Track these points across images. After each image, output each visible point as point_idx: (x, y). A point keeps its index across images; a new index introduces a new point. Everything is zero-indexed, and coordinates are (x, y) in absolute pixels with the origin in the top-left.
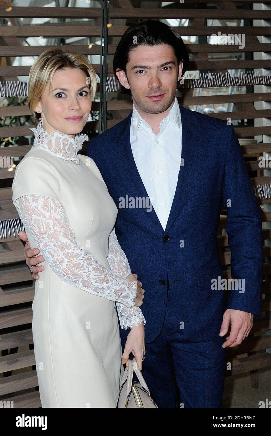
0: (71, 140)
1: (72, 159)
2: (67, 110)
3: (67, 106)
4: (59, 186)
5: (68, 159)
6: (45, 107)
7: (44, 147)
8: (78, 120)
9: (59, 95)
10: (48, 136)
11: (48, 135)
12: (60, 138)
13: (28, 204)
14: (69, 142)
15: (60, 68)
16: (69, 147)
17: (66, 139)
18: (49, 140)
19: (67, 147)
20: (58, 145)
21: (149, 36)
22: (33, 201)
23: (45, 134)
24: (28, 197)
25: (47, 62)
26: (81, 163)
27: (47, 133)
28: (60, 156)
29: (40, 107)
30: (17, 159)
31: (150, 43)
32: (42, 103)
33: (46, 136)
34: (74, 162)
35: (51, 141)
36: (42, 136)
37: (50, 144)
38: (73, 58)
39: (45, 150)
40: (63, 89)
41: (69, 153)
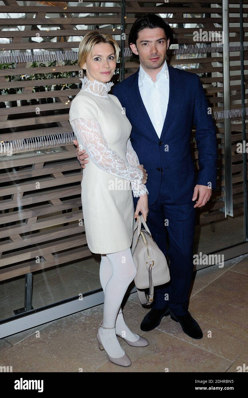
0: (104, 86)
1: (105, 97)
2: (101, 68)
3: (101, 66)
4: (97, 112)
5: (102, 97)
6: (89, 66)
7: (88, 90)
8: (108, 74)
9: (97, 59)
10: (90, 83)
11: (90, 82)
12: (98, 84)
13: (79, 124)
14: (103, 87)
15: (97, 43)
16: (103, 90)
17: (101, 85)
18: (91, 85)
19: (101, 90)
20: (96, 88)
21: (150, 23)
22: (82, 122)
23: (88, 82)
24: (79, 119)
25: (89, 40)
26: (110, 99)
27: (90, 81)
28: (98, 95)
29: (86, 66)
30: (70, 97)
31: (151, 27)
32: (86, 64)
33: (89, 83)
34: (106, 98)
35: (92, 86)
36: (87, 83)
37: (91, 87)
38: (105, 37)
39: (88, 91)
40: (99, 56)
41: (103, 93)
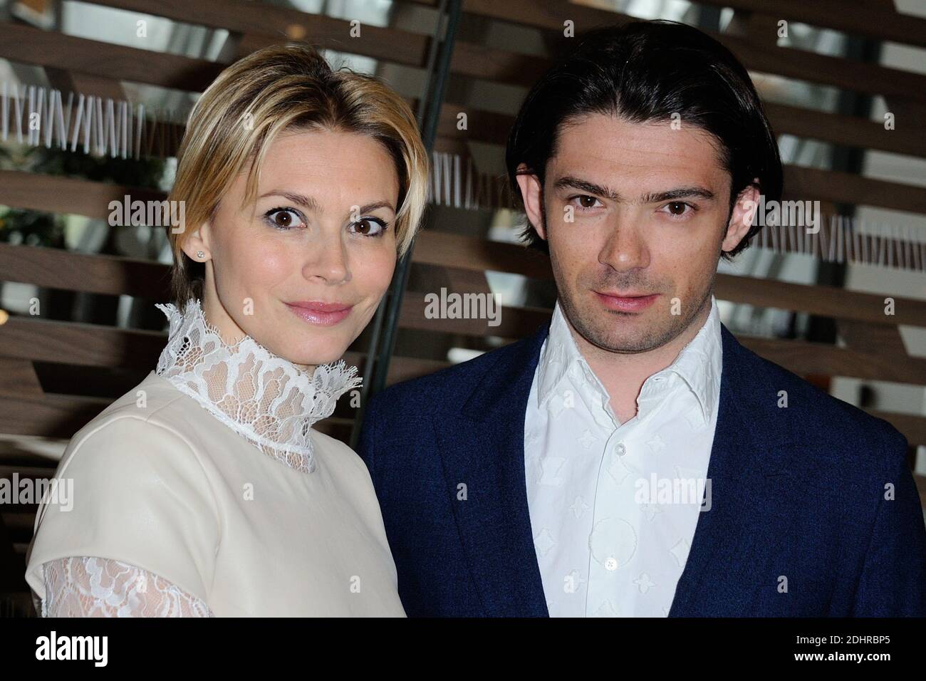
0: (301, 382)
1: (288, 447)
2: (297, 274)
3: (300, 262)
4: (218, 543)
5: (273, 445)
6: (222, 244)
7: (194, 386)
8: (332, 318)
9: (281, 217)
10: (218, 348)
11: (218, 344)
12: (261, 363)
13: (83, 591)
14: (289, 386)
15: (300, 120)
16: (288, 402)
17: (281, 370)
18: (217, 362)
19: (278, 402)
20: (246, 387)
22: (105, 583)
23: (205, 338)
24: (90, 566)
25: (259, 91)
26: (314, 467)
27: (213, 337)
28: (247, 429)
29: (206, 241)
32: (213, 230)
33: (211, 346)
34: (294, 461)
35: (222, 369)
36: (197, 342)
37: (217, 376)
38: (356, 93)
39: (194, 395)
40: (296, 198)
41: (282, 424)
